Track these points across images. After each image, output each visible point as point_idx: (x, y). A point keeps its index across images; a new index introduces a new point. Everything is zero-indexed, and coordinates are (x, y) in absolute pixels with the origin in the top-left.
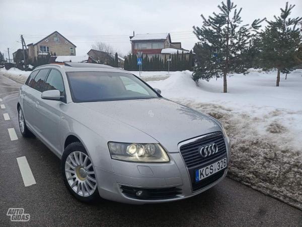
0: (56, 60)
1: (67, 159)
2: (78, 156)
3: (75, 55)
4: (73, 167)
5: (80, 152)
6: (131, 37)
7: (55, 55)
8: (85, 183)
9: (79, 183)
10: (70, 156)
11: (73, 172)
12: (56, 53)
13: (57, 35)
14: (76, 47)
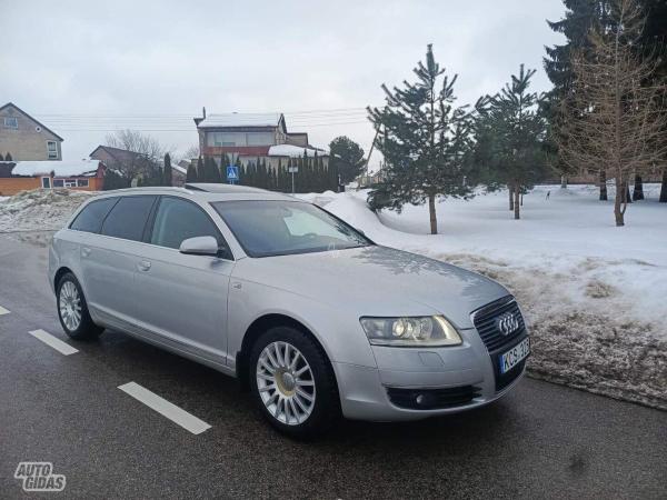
0: (14, 172)
1: (262, 354)
2: (283, 350)
3: (60, 159)
4: (271, 370)
5: (287, 345)
6: (197, 121)
7: (9, 157)
8: (291, 401)
9: (280, 399)
10: (267, 349)
11: (270, 378)
12: (12, 154)
13: (11, 112)
14: (62, 140)
